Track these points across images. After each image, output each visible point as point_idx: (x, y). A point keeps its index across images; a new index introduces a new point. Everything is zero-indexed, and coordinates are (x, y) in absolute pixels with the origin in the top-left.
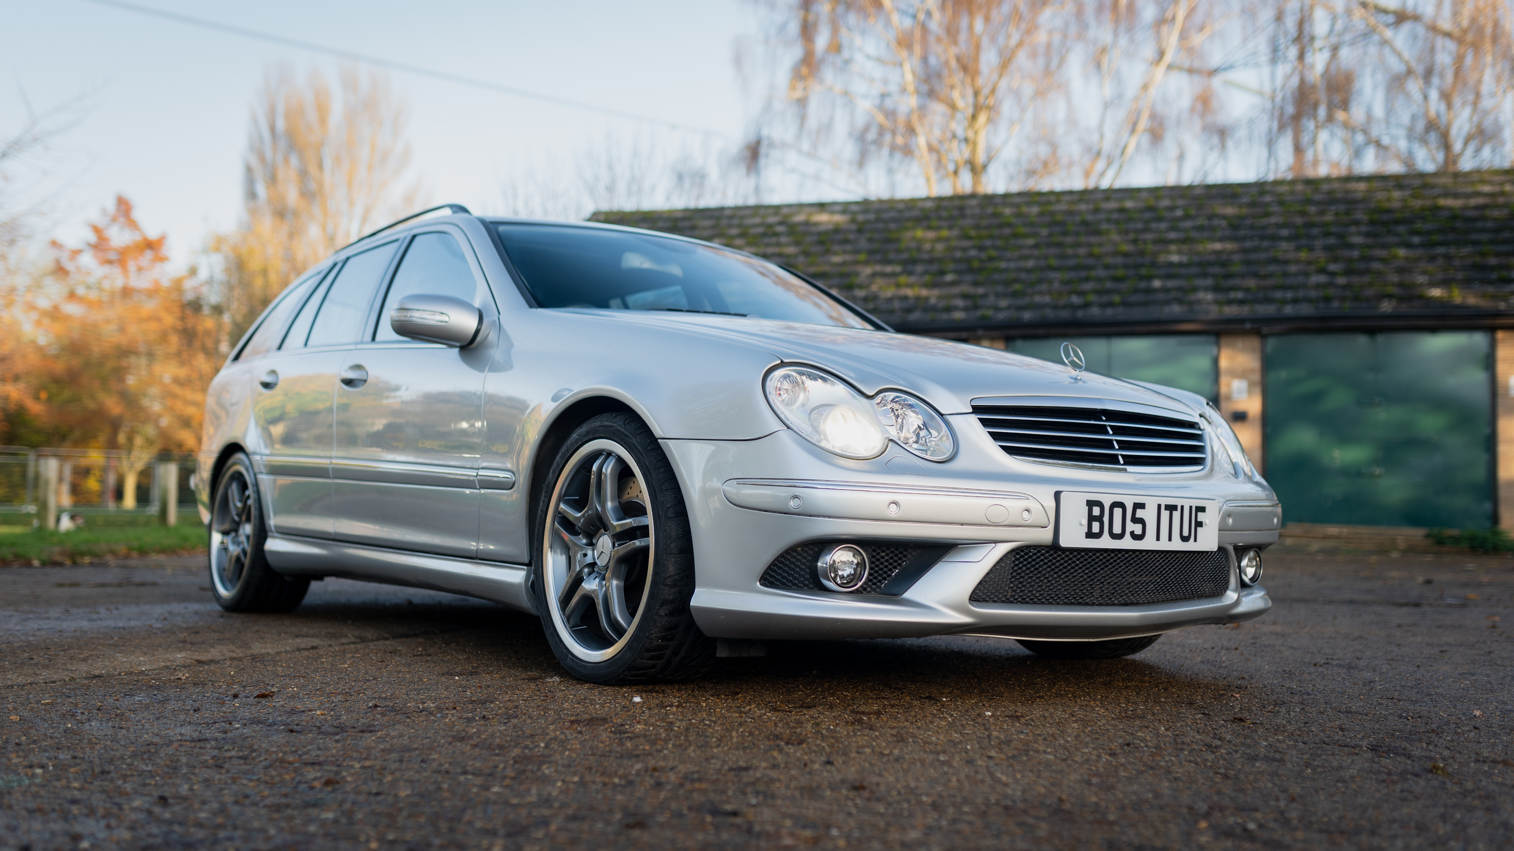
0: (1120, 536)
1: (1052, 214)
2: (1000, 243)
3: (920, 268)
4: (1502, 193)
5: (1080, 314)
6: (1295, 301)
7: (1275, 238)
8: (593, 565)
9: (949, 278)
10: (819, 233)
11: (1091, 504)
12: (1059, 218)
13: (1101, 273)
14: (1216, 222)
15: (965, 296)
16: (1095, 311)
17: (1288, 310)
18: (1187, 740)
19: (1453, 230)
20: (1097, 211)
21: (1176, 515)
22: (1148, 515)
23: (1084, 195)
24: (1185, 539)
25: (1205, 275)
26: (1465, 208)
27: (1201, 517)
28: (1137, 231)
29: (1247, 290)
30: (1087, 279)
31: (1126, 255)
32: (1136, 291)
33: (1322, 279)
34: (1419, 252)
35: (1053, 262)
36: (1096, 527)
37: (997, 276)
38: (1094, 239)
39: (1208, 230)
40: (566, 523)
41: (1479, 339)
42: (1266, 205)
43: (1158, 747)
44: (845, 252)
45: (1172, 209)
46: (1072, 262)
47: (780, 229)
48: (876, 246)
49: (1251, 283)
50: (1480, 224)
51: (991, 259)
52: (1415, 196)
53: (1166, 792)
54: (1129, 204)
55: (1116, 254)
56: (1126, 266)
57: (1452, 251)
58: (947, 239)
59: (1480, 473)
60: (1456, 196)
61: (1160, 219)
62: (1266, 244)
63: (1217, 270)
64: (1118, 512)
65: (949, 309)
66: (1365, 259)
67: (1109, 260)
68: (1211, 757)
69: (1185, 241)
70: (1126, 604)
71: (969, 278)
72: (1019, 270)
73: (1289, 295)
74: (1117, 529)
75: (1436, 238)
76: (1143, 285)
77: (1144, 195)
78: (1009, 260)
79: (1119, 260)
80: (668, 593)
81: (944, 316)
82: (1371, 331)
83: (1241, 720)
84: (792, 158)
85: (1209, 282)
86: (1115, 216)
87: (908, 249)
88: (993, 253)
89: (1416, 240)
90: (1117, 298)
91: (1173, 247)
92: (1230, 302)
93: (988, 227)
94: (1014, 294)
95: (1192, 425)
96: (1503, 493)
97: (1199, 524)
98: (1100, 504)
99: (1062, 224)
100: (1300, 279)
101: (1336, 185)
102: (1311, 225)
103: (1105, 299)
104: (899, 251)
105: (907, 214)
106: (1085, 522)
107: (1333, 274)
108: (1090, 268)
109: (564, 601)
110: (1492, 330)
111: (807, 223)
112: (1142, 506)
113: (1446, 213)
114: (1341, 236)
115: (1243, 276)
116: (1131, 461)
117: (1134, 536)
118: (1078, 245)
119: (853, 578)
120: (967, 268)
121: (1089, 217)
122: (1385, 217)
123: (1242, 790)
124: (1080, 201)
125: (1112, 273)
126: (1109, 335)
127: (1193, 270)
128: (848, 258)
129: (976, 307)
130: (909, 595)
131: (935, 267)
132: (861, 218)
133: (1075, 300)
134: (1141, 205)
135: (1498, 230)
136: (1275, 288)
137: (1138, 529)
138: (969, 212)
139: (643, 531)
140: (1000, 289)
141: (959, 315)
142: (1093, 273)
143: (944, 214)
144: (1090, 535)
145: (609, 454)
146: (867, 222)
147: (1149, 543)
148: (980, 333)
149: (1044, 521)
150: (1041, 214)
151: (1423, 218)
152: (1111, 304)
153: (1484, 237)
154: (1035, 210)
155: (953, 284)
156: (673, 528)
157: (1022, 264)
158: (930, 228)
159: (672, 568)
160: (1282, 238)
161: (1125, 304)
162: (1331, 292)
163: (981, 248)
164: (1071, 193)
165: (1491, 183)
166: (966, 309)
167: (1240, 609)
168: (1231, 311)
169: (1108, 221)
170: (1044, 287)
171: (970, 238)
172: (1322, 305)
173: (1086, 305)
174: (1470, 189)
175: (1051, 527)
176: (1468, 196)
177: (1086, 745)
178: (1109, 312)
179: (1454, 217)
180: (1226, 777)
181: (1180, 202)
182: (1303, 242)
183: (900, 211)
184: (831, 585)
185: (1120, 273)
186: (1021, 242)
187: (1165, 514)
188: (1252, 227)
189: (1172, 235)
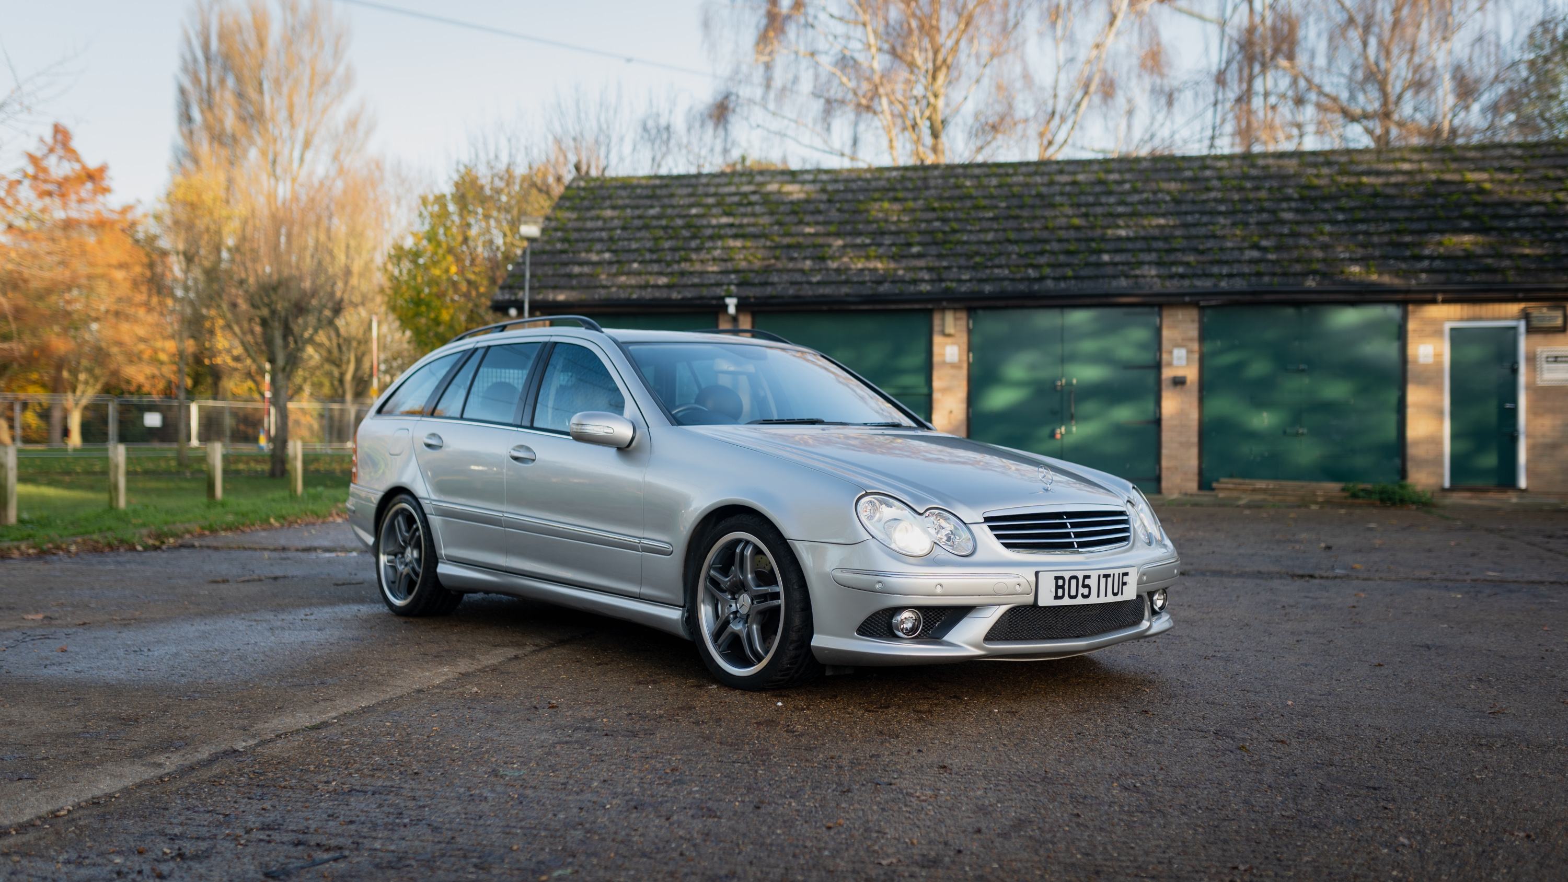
0: (1075, 597)
1: (1010, 186)
2: (962, 215)
3: (887, 240)
4: (1420, 171)
5: (1036, 287)
6: (1230, 276)
7: (1214, 213)
8: (736, 613)
9: (915, 250)
10: (792, 203)
11: (1057, 578)
12: (1016, 189)
13: (1055, 246)
14: (1160, 195)
15: (930, 269)
16: (1050, 284)
17: (1223, 284)
18: (1113, 729)
19: (1374, 207)
20: (1051, 183)
21: (1110, 580)
22: (1092, 582)
23: (1041, 166)
24: (1115, 594)
25: (1149, 250)
26: (1386, 185)
27: (1126, 579)
28: (1088, 205)
29: (1187, 264)
30: (1042, 253)
31: (1078, 228)
32: (1087, 265)
33: (1255, 254)
34: (1344, 228)
35: (1012, 235)
36: (1060, 592)
37: (959, 249)
38: (1048, 213)
39: (1152, 206)
40: (714, 582)
41: (1393, 311)
42: (1207, 179)
43: (1096, 735)
44: (817, 223)
45: (1120, 183)
46: (1028, 235)
47: (754, 198)
48: (847, 216)
49: (1191, 258)
50: (1398, 202)
51: (954, 231)
52: (1343, 173)
53: (1099, 765)
54: (1081, 177)
55: (1069, 228)
56: (1078, 240)
57: (1372, 228)
58: (913, 210)
59: (1391, 433)
60: (1378, 173)
61: (1110, 193)
62: (1205, 219)
63: (1160, 244)
64: (1074, 582)
65: (915, 282)
66: (1293, 235)
67: (1062, 234)
68: (1124, 741)
69: (1132, 215)
70: (1078, 637)
71: (933, 250)
72: (980, 242)
73: (1225, 270)
74: (1073, 593)
75: (1360, 215)
76: (1093, 258)
77: (1095, 167)
78: (971, 232)
79: (1072, 234)
80: (794, 636)
81: (912, 288)
82: (1297, 304)
83: (1146, 712)
84: (758, 115)
85: (1153, 256)
86: (1068, 188)
87: (876, 221)
88: (955, 225)
89: (1341, 217)
90: (1070, 273)
91: (1121, 222)
92: (1171, 277)
93: (949, 199)
94: (974, 268)
95: (1122, 513)
96: (1411, 451)
97: (1124, 584)
98: (1063, 578)
99: (1020, 196)
100: (1236, 254)
101: (1271, 161)
102: (1247, 201)
103: (1059, 272)
104: (869, 222)
105: (874, 184)
106: (1054, 590)
107: (1265, 250)
108: (1045, 241)
109: (716, 636)
110: (1403, 303)
111: (779, 192)
112: (1088, 577)
113: (1369, 190)
114: (1273, 212)
115: (1183, 250)
116: (1081, 545)
117: (1084, 596)
118: (1035, 218)
119: (913, 630)
120: (932, 240)
121: (1044, 190)
122: (1313, 193)
123: (1137, 764)
124: (1035, 173)
125: (1066, 246)
126: (1063, 307)
127: (1139, 245)
128: (820, 229)
129: (941, 280)
130: (947, 638)
131: (901, 239)
132: (830, 188)
133: (1031, 272)
134: (1092, 177)
135: (1413, 208)
136: (1213, 263)
137: (1086, 591)
138: (932, 183)
139: (776, 596)
140: (962, 262)
141: (925, 287)
142: (1048, 247)
143: (910, 185)
144: (1056, 597)
145: (747, 542)
146: (837, 191)
147: (1093, 600)
148: (944, 304)
149: (1028, 590)
150: (999, 186)
151: (1348, 196)
152: (1065, 278)
153: (1401, 215)
154: (994, 181)
155: (919, 256)
156: (797, 596)
157: (982, 236)
158: (896, 200)
159: (797, 621)
160: (1220, 213)
161: (1076, 278)
162: (1262, 268)
163: (944, 220)
164: (1027, 164)
165: (1410, 161)
166: (931, 281)
167: (1152, 631)
168: (1172, 286)
169: (1062, 194)
170: (1003, 260)
171: (934, 210)
172: (1253, 279)
173: (1042, 279)
174: (1390, 167)
175: (1033, 594)
176: (1389, 173)
177: (1056, 734)
178: (1063, 285)
179: (1376, 195)
180: (1131, 755)
181: (1128, 176)
182: (1240, 217)
183: (867, 181)
184: (900, 634)
185: (1072, 247)
186: (981, 214)
187: (1103, 580)
188: (1193, 202)
189: (1120, 209)
